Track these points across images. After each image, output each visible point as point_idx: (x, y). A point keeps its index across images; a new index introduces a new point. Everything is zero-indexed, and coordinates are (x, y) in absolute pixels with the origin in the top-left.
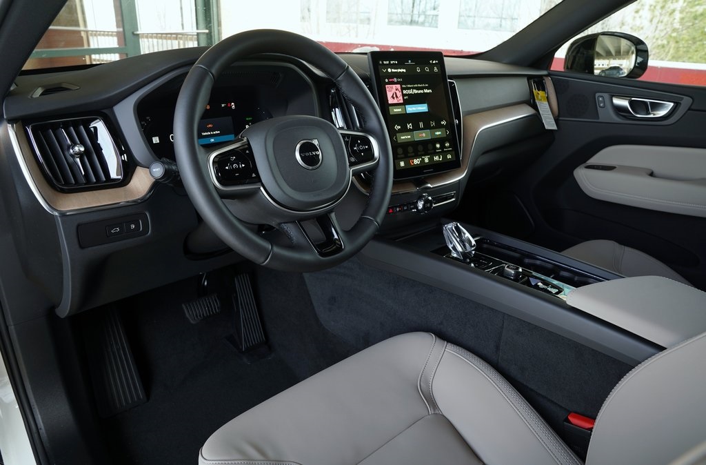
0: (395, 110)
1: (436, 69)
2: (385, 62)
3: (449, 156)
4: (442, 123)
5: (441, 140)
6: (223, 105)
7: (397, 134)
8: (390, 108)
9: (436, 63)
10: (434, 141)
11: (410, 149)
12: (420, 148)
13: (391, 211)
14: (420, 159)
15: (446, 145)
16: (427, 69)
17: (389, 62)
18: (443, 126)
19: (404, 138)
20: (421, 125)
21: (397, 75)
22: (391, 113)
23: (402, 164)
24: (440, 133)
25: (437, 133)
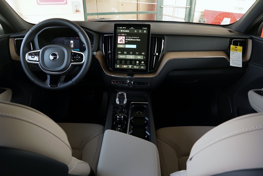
0: (120, 46)
1: (145, 31)
2: (120, 28)
3: (142, 67)
4: (142, 53)
5: (140, 61)
6: (77, 38)
7: (119, 55)
8: (118, 45)
9: (146, 29)
10: (135, 60)
11: (123, 61)
12: (128, 62)
13: (115, 82)
14: (127, 66)
15: (142, 63)
16: (140, 31)
17: (122, 28)
18: (142, 55)
19: (121, 57)
20: (131, 53)
21: (124, 33)
22: (118, 47)
23: (118, 66)
24: (140, 57)
25: (139, 57)
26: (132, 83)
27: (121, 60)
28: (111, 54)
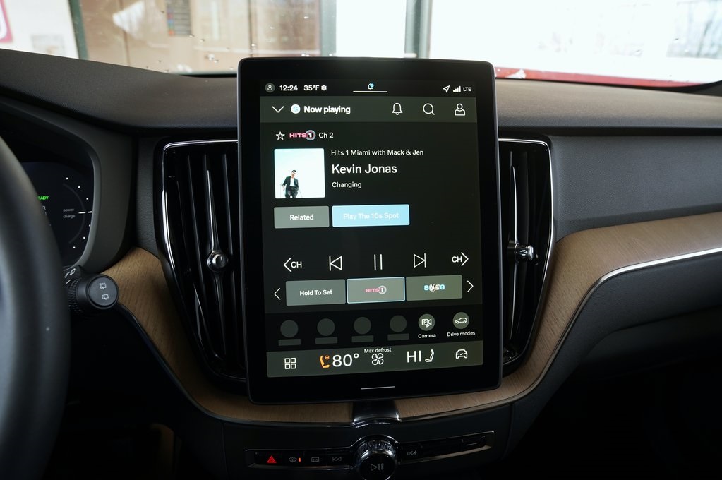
0: (293, 217)
1: (460, 110)
2: (284, 88)
3: (462, 354)
4: (456, 259)
5: (442, 310)
7: (289, 284)
8: (277, 210)
9: (462, 94)
10: (412, 310)
11: (326, 326)
12: (363, 325)
13: (271, 460)
14: (357, 356)
15: (457, 322)
16: (428, 109)
17: (301, 88)
18: (454, 270)
19: (310, 293)
20: (378, 261)
21: (319, 123)
22: (279, 224)
23: (290, 363)
24: (443, 287)
25: (431, 288)
26: (390, 453)
27: (310, 316)
28: (226, 271)
